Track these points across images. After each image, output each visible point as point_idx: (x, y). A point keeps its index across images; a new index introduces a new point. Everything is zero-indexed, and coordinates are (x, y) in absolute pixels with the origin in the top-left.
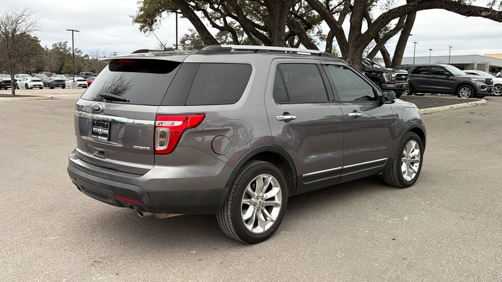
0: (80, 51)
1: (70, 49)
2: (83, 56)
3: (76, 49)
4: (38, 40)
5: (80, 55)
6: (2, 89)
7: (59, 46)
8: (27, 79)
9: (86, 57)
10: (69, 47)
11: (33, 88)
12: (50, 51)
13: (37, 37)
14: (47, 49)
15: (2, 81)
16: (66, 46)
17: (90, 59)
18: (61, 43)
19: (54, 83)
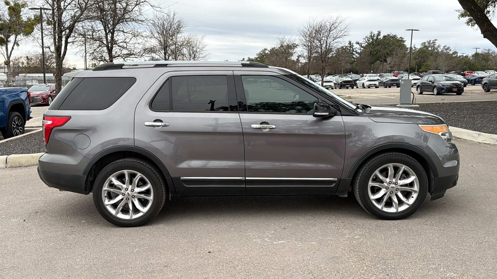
0: (449, 48)
1: (439, 47)
2: (451, 53)
3: (445, 46)
4: (404, 40)
5: (449, 52)
6: (342, 88)
7: (428, 44)
8: (365, 79)
9: (455, 54)
10: (438, 45)
11: (371, 87)
12: (418, 49)
13: (403, 38)
14: (415, 48)
15: (342, 81)
16: (435, 44)
17: (458, 56)
18: (430, 41)
19: (389, 82)
